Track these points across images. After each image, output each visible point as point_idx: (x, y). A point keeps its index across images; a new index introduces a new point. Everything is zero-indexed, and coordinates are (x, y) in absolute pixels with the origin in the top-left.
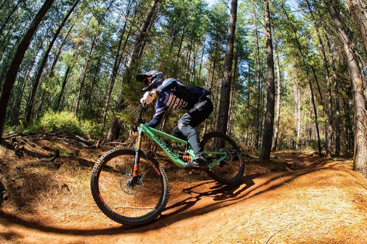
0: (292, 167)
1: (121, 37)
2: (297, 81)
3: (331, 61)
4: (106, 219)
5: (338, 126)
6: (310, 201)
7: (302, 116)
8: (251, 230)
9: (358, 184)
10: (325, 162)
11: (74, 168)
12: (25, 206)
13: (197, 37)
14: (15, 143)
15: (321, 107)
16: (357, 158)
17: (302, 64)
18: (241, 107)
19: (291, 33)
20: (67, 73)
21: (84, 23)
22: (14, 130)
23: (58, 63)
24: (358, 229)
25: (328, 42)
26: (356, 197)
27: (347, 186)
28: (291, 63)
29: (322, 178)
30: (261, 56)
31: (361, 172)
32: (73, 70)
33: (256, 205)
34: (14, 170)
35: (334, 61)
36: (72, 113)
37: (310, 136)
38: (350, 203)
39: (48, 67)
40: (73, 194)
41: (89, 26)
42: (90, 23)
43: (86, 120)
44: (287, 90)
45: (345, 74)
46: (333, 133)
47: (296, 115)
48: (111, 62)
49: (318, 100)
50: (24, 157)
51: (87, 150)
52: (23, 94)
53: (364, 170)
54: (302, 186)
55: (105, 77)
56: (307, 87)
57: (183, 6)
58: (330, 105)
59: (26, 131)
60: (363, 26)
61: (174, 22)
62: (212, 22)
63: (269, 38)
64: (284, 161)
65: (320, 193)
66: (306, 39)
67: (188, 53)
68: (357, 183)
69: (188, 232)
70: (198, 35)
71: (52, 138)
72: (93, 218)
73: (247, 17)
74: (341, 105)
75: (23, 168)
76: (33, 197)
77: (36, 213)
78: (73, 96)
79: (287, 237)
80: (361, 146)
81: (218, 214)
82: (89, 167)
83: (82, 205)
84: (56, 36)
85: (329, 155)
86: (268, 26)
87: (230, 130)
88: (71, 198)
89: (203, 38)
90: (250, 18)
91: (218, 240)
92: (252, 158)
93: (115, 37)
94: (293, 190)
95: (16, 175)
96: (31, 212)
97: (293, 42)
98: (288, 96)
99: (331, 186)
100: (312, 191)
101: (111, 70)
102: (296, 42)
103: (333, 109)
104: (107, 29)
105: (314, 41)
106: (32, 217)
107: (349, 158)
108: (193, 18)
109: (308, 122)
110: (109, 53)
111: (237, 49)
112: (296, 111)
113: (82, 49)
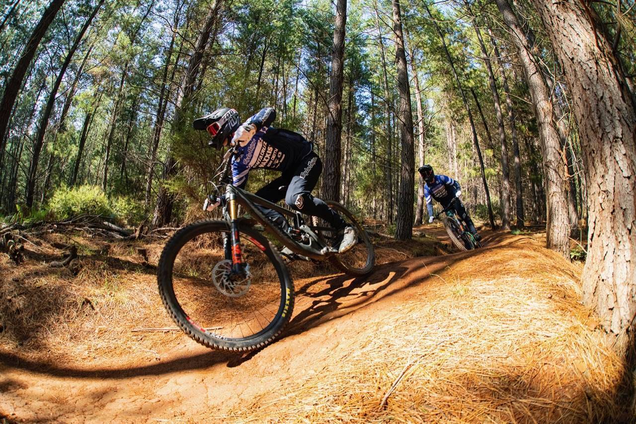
0: (450, 248)
1: (168, 61)
2: (449, 113)
3: (501, 79)
4: (151, 351)
5: (519, 180)
6: (476, 301)
7: (460, 168)
8: (376, 356)
9: (557, 269)
10: (502, 237)
11: (100, 273)
12: (29, 340)
13: (288, 53)
14: (9, 241)
15: (490, 153)
16: (552, 227)
17: (456, 86)
18: (364, 159)
19: (436, 38)
20: (86, 124)
21: (108, 43)
22: (8, 221)
23: (71, 109)
24: (562, 346)
25: (496, 50)
26: (555, 292)
27: (538, 273)
28: (438, 85)
29: (496, 263)
30: (390, 78)
31: (561, 250)
32: (95, 118)
33: (386, 312)
34: (10, 284)
35: (506, 79)
36: (97, 187)
37: (476, 199)
38: (544, 302)
39: (55, 116)
40: (99, 315)
41: (116, 47)
42: (117, 43)
43: (120, 197)
44: (434, 128)
45: (526, 98)
46: (511, 192)
47: (451, 166)
48: (154, 102)
49: (484, 140)
50: (23, 261)
51: (123, 244)
52: (20, 163)
53: (564, 246)
54: (463, 278)
55: (145, 126)
56: (466, 123)
57: (263, 5)
58: (503, 148)
59: (27, 221)
60: (546, 9)
61: (250, 32)
62: (310, 27)
63: (400, 47)
64: (435, 240)
65: (492, 287)
66: (461, 46)
67: (274, 80)
68: (555, 267)
69: (276, 363)
70: (289, 50)
71: (67, 228)
72: (131, 350)
73: (366, 17)
74: (521, 147)
75: (23, 280)
76: (40, 323)
77: (46, 348)
78: (97, 161)
79: (436, 366)
80: (557, 209)
81: (325, 332)
82: (123, 269)
83: (115, 330)
84: (64, 67)
85: (507, 227)
86: (398, 28)
87: (348, 197)
88: (97, 321)
89: (297, 53)
90: (370, 18)
91: (322, 375)
92: (383, 238)
93: (158, 61)
94: (448, 285)
95: (12, 291)
96: (38, 347)
97: (439, 52)
98: (437, 137)
99: (511, 275)
100: (478, 284)
101: (155, 114)
102: (444, 52)
103: (510, 153)
104: (145, 50)
105: (474, 49)
106: (40, 354)
107: (540, 229)
108: (279, 24)
109: (470, 176)
110: (150, 88)
111: (352, 67)
112: (450, 160)
113: (107, 84)
